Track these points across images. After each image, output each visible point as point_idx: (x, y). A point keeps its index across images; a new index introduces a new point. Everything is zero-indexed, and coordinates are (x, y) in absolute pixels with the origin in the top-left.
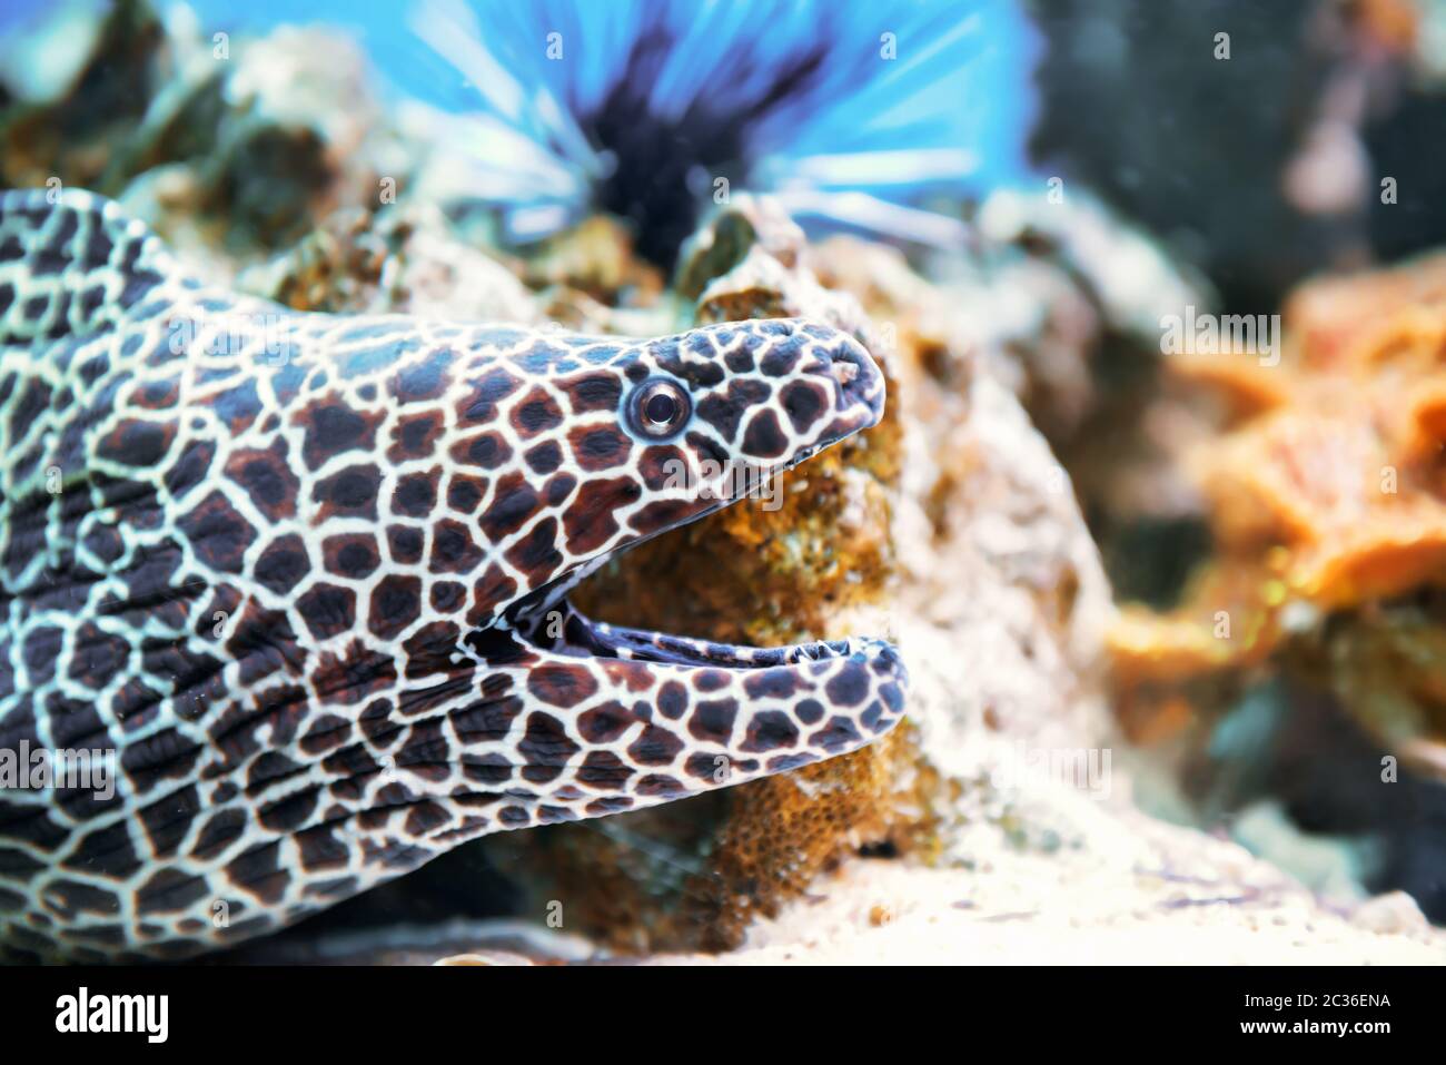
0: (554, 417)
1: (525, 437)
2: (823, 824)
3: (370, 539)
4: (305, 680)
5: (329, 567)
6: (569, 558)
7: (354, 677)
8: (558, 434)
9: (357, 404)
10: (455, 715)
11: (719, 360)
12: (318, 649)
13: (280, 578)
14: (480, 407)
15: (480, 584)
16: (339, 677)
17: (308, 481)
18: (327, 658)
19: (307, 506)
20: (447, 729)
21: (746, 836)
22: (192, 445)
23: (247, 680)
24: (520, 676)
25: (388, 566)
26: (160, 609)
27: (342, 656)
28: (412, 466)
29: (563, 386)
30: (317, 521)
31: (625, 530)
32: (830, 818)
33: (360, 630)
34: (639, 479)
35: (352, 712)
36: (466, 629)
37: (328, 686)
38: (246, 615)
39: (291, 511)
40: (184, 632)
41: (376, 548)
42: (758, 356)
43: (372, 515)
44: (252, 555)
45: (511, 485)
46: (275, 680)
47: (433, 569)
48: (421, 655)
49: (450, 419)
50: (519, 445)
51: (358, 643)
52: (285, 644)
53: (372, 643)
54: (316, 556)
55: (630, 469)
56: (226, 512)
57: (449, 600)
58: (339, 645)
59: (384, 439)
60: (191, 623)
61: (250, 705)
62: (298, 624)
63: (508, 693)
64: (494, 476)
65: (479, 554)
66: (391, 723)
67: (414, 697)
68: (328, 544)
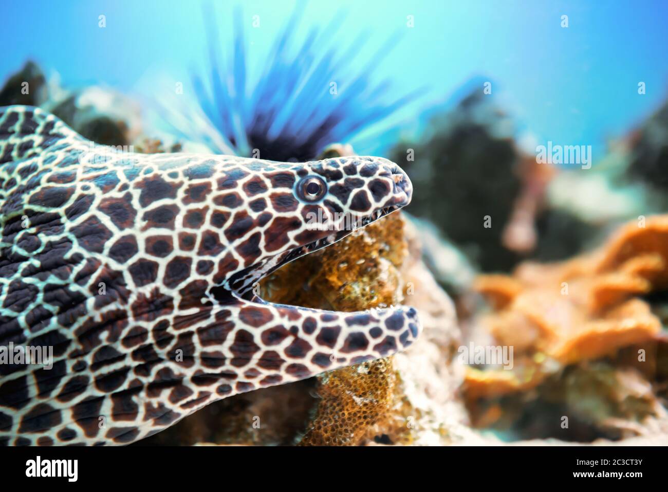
0: (264, 188)
1: (249, 196)
2: (362, 420)
3: (170, 238)
4: (128, 308)
5: (147, 251)
6: (264, 253)
7: (152, 307)
8: (266, 195)
9: (168, 179)
10: (200, 331)
11: (341, 169)
12: (136, 291)
13: (122, 255)
14: (228, 182)
15: (222, 262)
16: (145, 307)
17: (141, 212)
18: (141, 296)
19: (139, 222)
20: (196, 339)
21: (325, 424)
22: (82, 197)
23: (98, 306)
24: (235, 311)
25: (177, 252)
26: (56, 271)
27: (148, 295)
28: (194, 206)
29: (268, 176)
30: (144, 229)
31: (292, 242)
32: (365, 417)
33: (159, 283)
34: (301, 218)
35: (149, 326)
36: (211, 284)
37: (139, 311)
38: (102, 273)
39: (131, 224)
40: (67, 281)
41: (172, 243)
42: (359, 169)
43: (172, 227)
44: (109, 244)
45: (241, 216)
46: (112, 307)
47: (200, 253)
48: (188, 297)
49: (214, 186)
50: (247, 199)
51: (157, 289)
52: (120, 288)
53: (164, 290)
54: (141, 245)
55: (297, 213)
56: (97, 225)
57: (205, 269)
58: (147, 290)
59: (181, 193)
60: (72, 276)
61: (98, 319)
62: (128, 279)
63: (229, 319)
64: (234, 211)
65: (222, 247)
66: (168, 334)
67: (181, 320)
68: (148, 240)
